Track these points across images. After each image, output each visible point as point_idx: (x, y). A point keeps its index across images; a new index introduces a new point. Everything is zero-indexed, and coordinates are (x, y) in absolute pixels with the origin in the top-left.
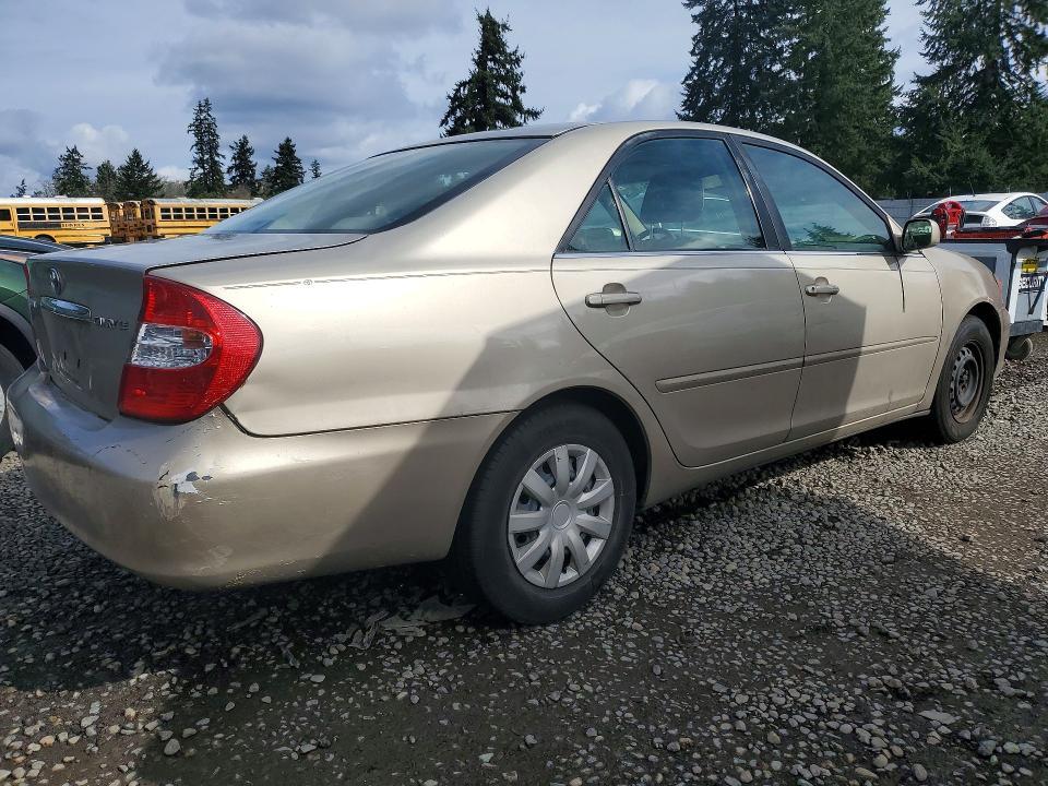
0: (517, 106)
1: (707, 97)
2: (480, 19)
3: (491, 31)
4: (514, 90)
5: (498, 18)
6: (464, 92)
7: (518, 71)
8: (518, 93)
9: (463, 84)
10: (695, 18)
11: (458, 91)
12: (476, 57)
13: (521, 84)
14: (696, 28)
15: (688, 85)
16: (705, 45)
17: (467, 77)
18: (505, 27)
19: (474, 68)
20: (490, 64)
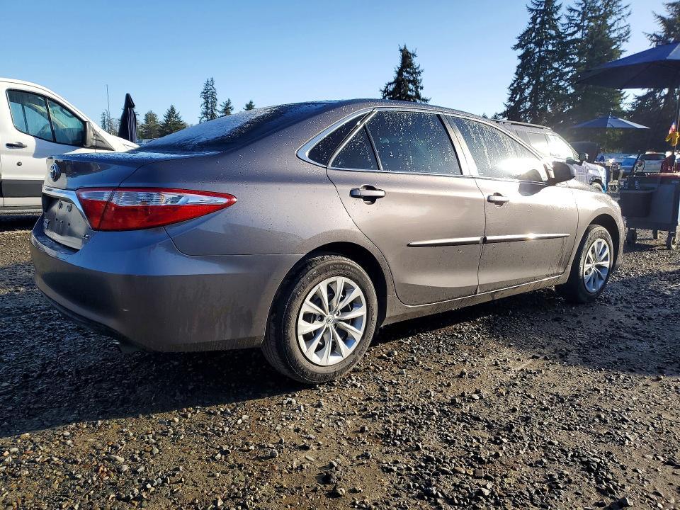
0: (418, 96)
1: (521, 96)
2: (401, 50)
3: (406, 57)
4: (417, 87)
5: (410, 50)
6: (391, 88)
7: (419, 78)
8: (419, 90)
9: (390, 84)
10: (519, 57)
11: (387, 87)
12: (397, 70)
13: (421, 85)
14: (519, 62)
15: (511, 90)
16: (522, 70)
17: (392, 80)
18: (414, 55)
19: (396, 75)
20: (405, 74)
